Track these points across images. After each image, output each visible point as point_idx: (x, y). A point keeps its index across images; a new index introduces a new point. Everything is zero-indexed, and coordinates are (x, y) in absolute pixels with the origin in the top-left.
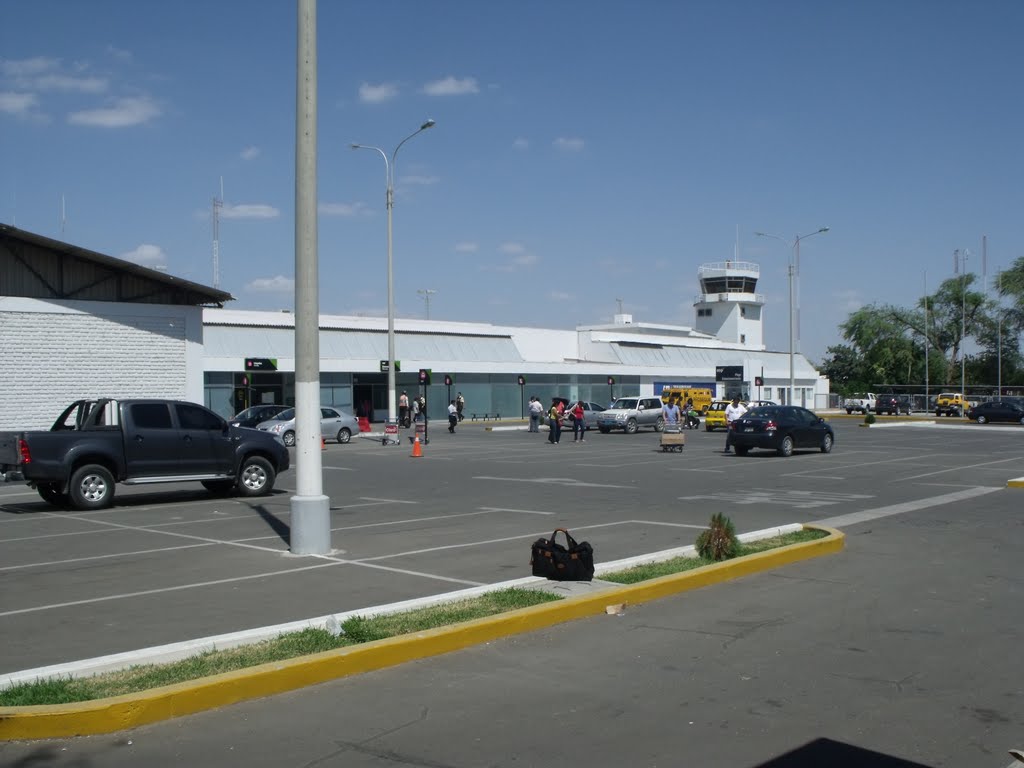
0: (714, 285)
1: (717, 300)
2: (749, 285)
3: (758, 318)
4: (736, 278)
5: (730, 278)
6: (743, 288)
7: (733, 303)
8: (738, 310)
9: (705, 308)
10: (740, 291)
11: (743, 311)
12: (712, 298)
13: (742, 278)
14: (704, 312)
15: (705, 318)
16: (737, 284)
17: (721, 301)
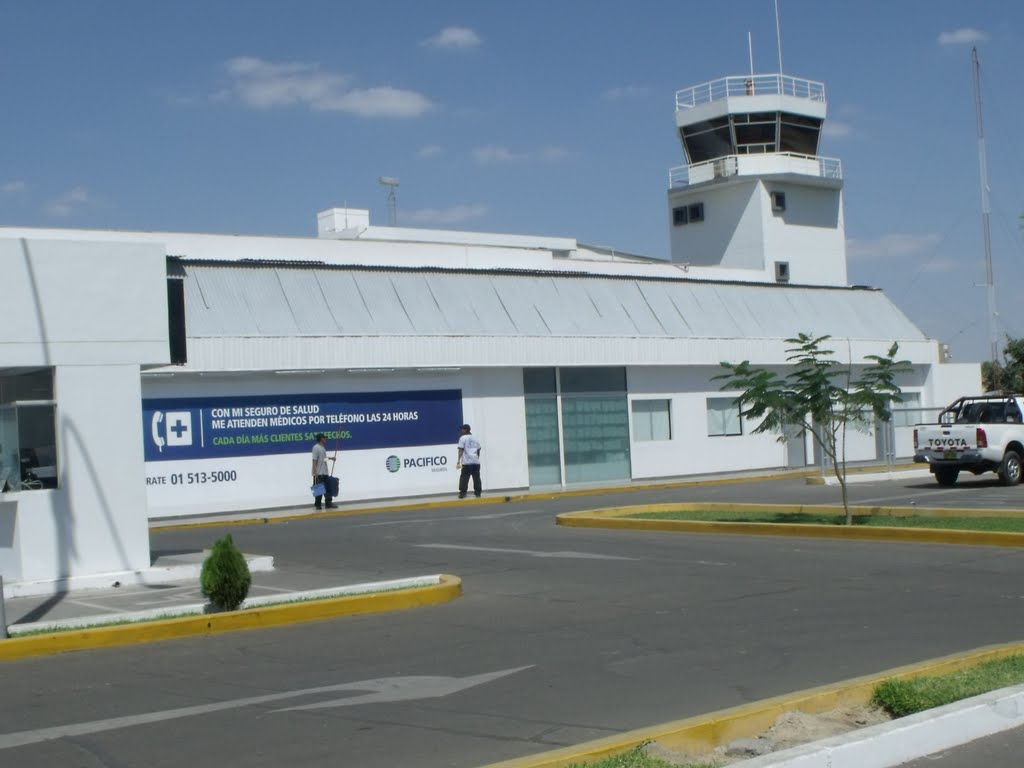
0: (704, 141)
1: (711, 177)
2: (800, 134)
3: (833, 224)
4: (755, 116)
5: (739, 117)
6: (777, 142)
7: (751, 181)
8: (763, 198)
9: (687, 202)
10: (771, 149)
11: (780, 202)
12: (701, 173)
13: (770, 116)
14: (688, 213)
15: (690, 229)
16: (757, 132)
17: (719, 178)
